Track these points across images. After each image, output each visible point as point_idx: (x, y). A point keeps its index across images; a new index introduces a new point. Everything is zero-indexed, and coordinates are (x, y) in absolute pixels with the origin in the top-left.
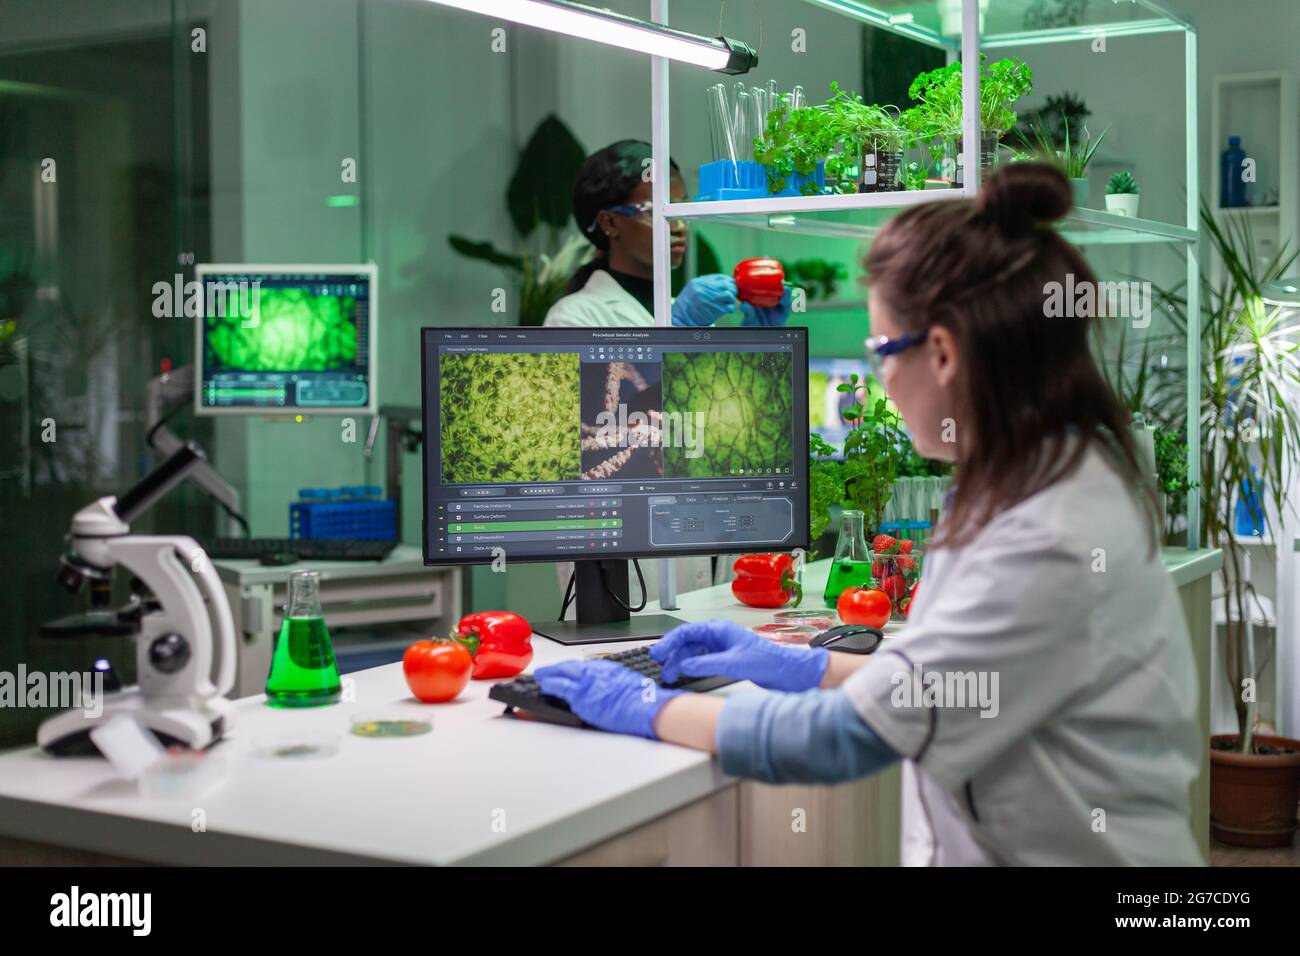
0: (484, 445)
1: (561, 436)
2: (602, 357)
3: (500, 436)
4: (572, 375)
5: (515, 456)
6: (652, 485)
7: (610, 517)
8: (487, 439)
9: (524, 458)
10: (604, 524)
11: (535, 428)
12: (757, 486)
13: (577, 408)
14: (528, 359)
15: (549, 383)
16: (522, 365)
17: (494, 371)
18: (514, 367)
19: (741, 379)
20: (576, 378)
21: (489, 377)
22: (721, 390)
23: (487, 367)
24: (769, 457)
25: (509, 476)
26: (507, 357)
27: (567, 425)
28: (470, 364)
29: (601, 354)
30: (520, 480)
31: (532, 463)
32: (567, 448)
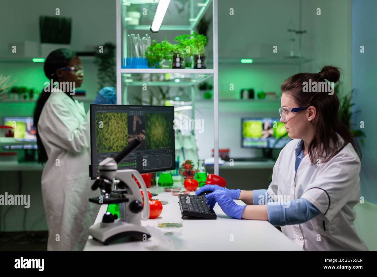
0: (106, 141)
1: (123, 138)
2: (132, 114)
3: (110, 138)
4: (126, 119)
5: (113, 144)
6: (143, 152)
7: (134, 162)
8: (106, 139)
9: (115, 145)
10: (133, 164)
11: (118, 135)
12: (165, 151)
13: (127, 129)
14: (116, 114)
15: (120, 122)
16: (114, 116)
17: (108, 118)
18: (113, 117)
19: (161, 121)
20: (126, 120)
21: (107, 120)
22: (157, 124)
23: (106, 117)
24: (167, 143)
25: (112, 151)
26: (111, 114)
27: (125, 135)
28: (102, 116)
29: (132, 113)
30: (114, 152)
31: (117, 146)
32: (125, 141)
